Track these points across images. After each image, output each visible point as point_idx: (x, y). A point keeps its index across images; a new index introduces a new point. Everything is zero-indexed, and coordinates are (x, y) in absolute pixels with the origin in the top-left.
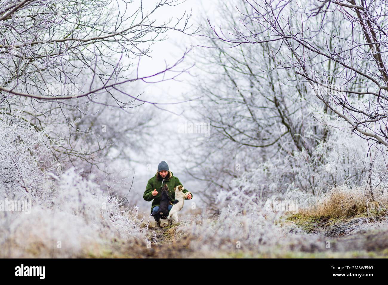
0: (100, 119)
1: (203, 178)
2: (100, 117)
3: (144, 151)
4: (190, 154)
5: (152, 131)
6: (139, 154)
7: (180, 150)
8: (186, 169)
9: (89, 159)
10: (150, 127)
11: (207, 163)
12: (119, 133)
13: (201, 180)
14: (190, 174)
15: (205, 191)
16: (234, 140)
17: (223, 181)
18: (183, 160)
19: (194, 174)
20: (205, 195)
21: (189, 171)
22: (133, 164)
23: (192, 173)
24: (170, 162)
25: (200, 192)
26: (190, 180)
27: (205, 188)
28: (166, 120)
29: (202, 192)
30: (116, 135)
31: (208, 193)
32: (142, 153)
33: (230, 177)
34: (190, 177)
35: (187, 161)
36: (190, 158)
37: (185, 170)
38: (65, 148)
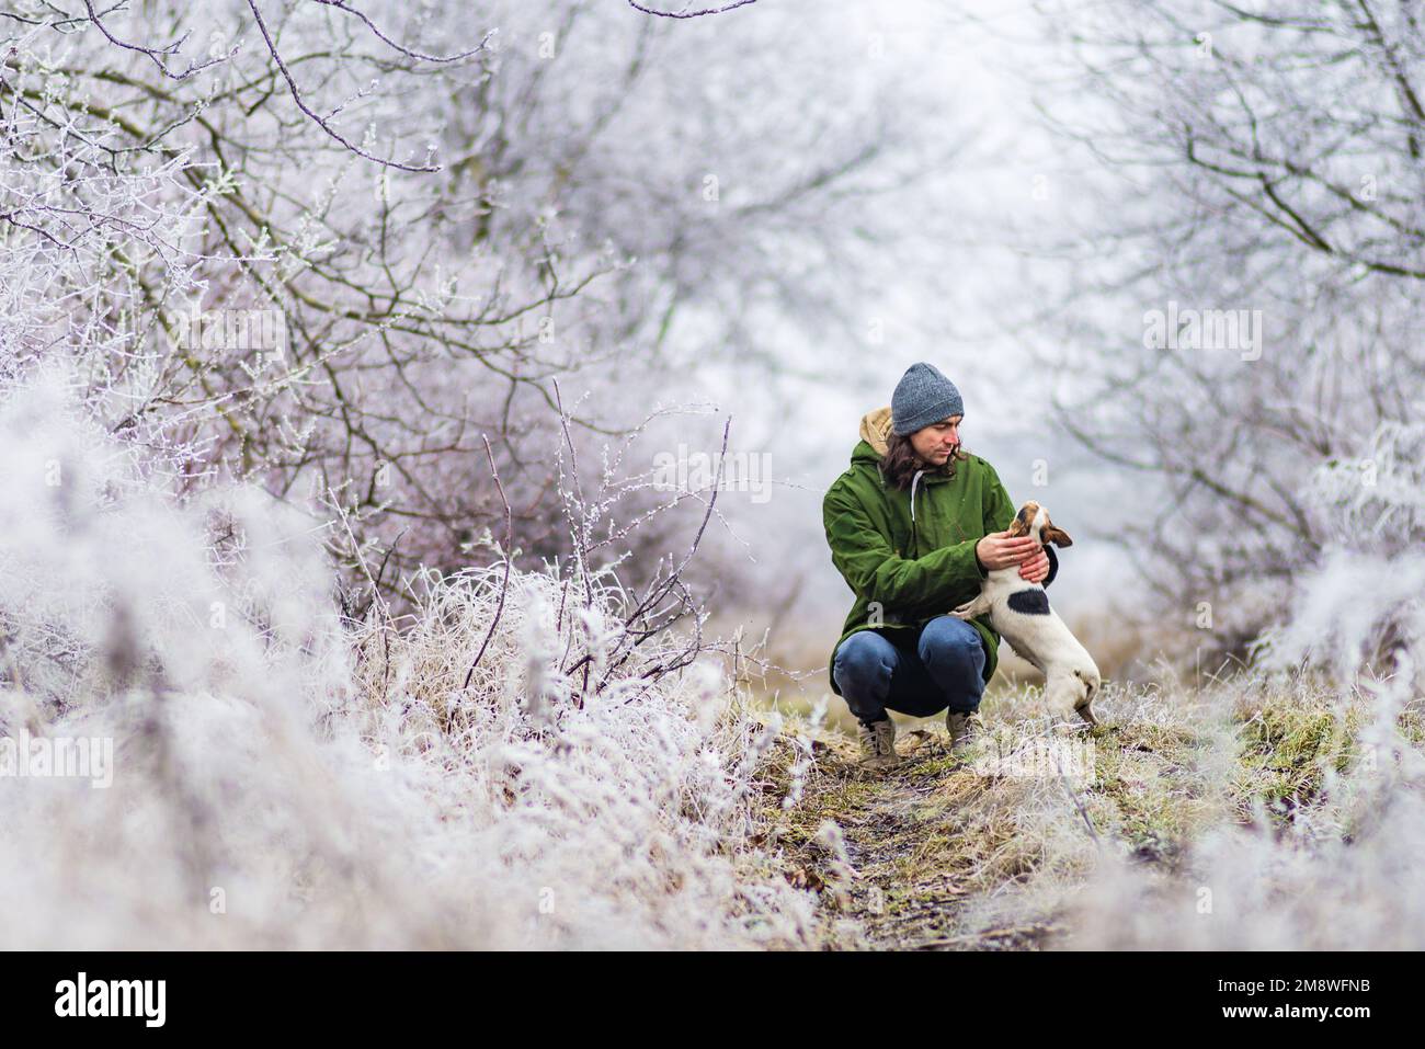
0: (607, 150)
1: (1147, 456)
2: (602, 139)
3: (845, 320)
4: (1079, 330)
5: (883, 213)
6: (819, 337)
7: (1026, 311)
8: (1057, 406)
9: (496, 351)
10: (870, 192)
11: (1166, 380)
12: (706, 222)
13: (1140, 467)
14: (1082, 438)
15: (1158, 526)
16: (1322, 246)
17: (1258, 468)
18: (1040, 364)
19: (1100, 437)
20: (1161, 548)
21: (1074, 420)
22: (789, 386)
23: (1089, 431)
24: (970, 371)
25: (1130, 529)
26: (1079, 464)
27: (1162, 507)
28: (950, 158)
29: (1142, 533)
30: (691, 233)
31: (1177, 538)
32: (835, 330)
33: (1293, 450)
34: (1080, 450)
35: (1061, 367)
36: (1073, 353)
37: (1054, 415)
38: (359, 288)
